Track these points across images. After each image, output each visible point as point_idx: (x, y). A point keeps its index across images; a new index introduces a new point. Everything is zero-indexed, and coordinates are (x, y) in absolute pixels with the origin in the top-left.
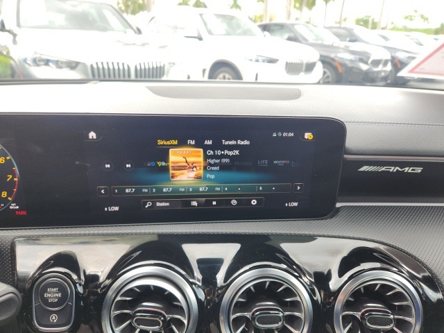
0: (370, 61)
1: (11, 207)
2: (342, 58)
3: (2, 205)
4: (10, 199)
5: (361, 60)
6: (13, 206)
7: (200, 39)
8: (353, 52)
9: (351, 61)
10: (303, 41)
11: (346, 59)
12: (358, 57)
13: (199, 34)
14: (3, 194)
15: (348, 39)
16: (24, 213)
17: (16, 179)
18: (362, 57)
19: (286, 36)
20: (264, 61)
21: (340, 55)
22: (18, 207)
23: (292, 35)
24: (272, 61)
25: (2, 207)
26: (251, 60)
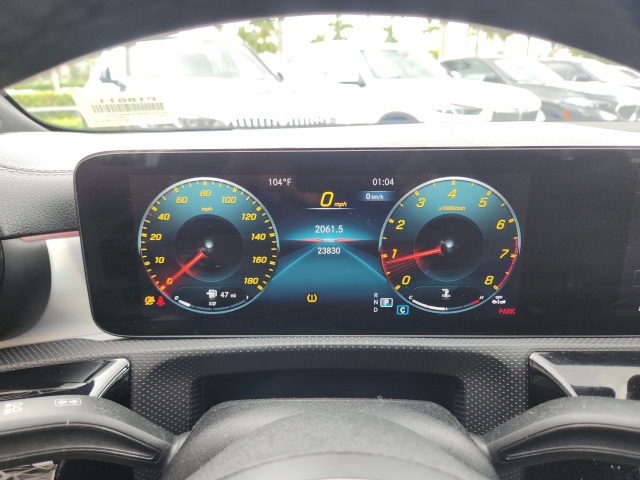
0: (617, 109)
1: (494, 302)
2: (574, 105)
3: (482, 298)
4: (496, 287)
5: (604, 107)
6: (499, 300)
7: (362, 84)
8: (589, 96)
9: (587, 108)
10: (508, 82)
11: (580, 107)
12: (597, 103)
13: (361, 78)
14: (487, 279)
15: (575, 78)
16: (511, 311)
17: (513, 256)
18: (604, 103)
19: (483, 76)
20: (459, 112)
21: (569, 101)
22: (504, 302)
23: (492, 74)
24: (472, 111)
25: (481, 301)
26: (441, 111)
